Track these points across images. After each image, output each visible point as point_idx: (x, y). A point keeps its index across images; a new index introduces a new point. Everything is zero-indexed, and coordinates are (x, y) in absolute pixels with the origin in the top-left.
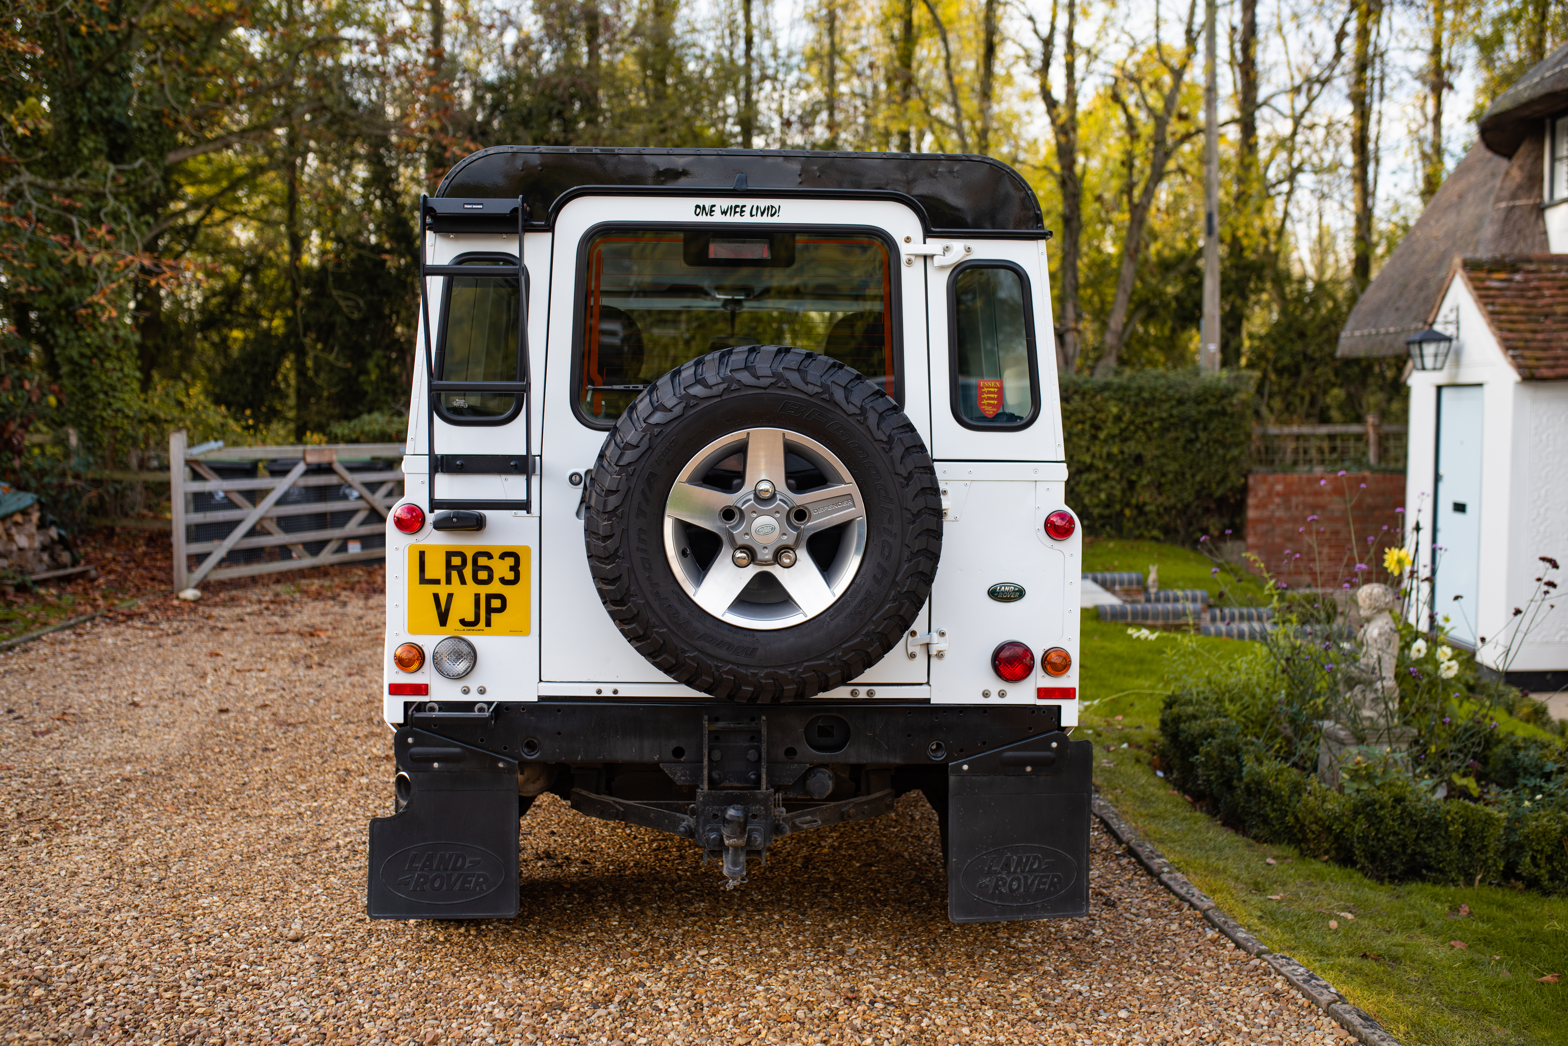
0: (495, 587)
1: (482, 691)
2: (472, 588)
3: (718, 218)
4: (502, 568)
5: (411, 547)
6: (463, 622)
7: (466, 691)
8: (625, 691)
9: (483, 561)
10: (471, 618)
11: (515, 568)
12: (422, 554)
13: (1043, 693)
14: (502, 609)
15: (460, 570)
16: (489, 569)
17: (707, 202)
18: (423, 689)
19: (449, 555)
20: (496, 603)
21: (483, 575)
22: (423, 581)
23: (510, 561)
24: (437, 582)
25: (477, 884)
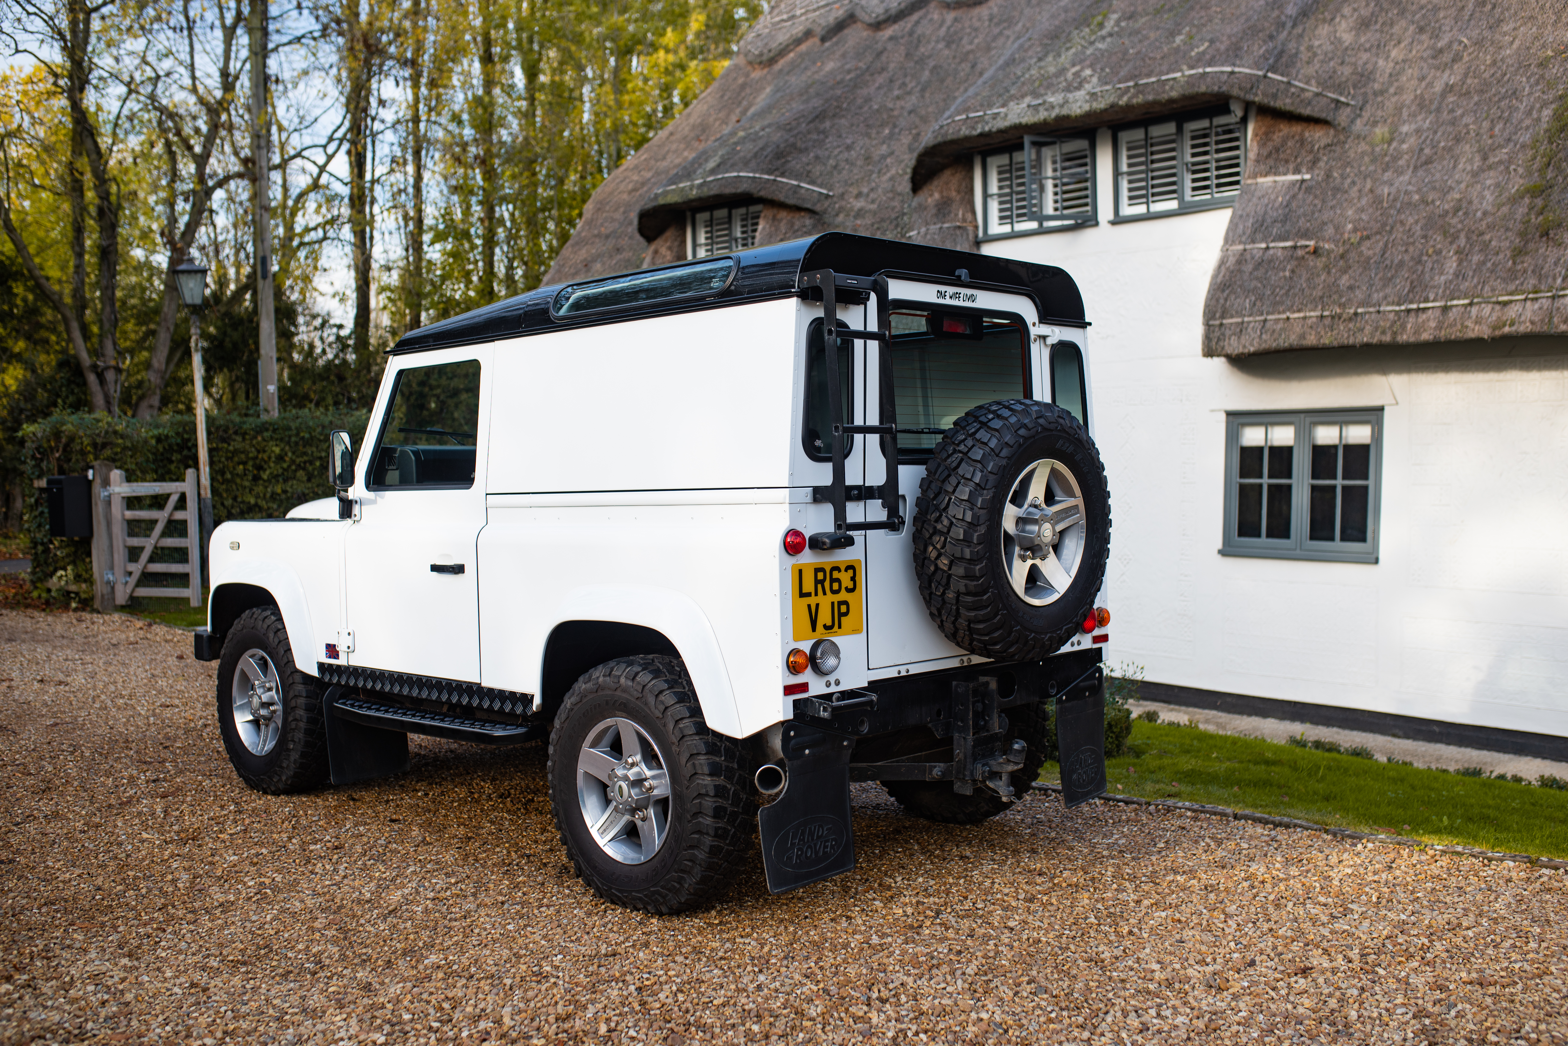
0: (843, 596)
1: (837, 683)
2: (831, 597)
3: (948, 301)
4: (845, 578)
5: (793, 566)
6: (826, 627)
7: (828, 685)
8: (915, 670)
9: (836, 575)
10: (829, 623)
11: (853, 579)
12: (800, 571)
13: (1096, 639)
14: (846, 614)
15: (822, 582)
16: (838, 580)
17: (943, 288)
18: (804, 687)
19: (817, 570)
20: (843, 609)
21: (836, 586)
22: (802, 595)
23: (851, 572)
24: (809, 595)
25: (832, 847)
